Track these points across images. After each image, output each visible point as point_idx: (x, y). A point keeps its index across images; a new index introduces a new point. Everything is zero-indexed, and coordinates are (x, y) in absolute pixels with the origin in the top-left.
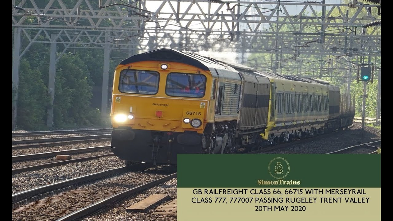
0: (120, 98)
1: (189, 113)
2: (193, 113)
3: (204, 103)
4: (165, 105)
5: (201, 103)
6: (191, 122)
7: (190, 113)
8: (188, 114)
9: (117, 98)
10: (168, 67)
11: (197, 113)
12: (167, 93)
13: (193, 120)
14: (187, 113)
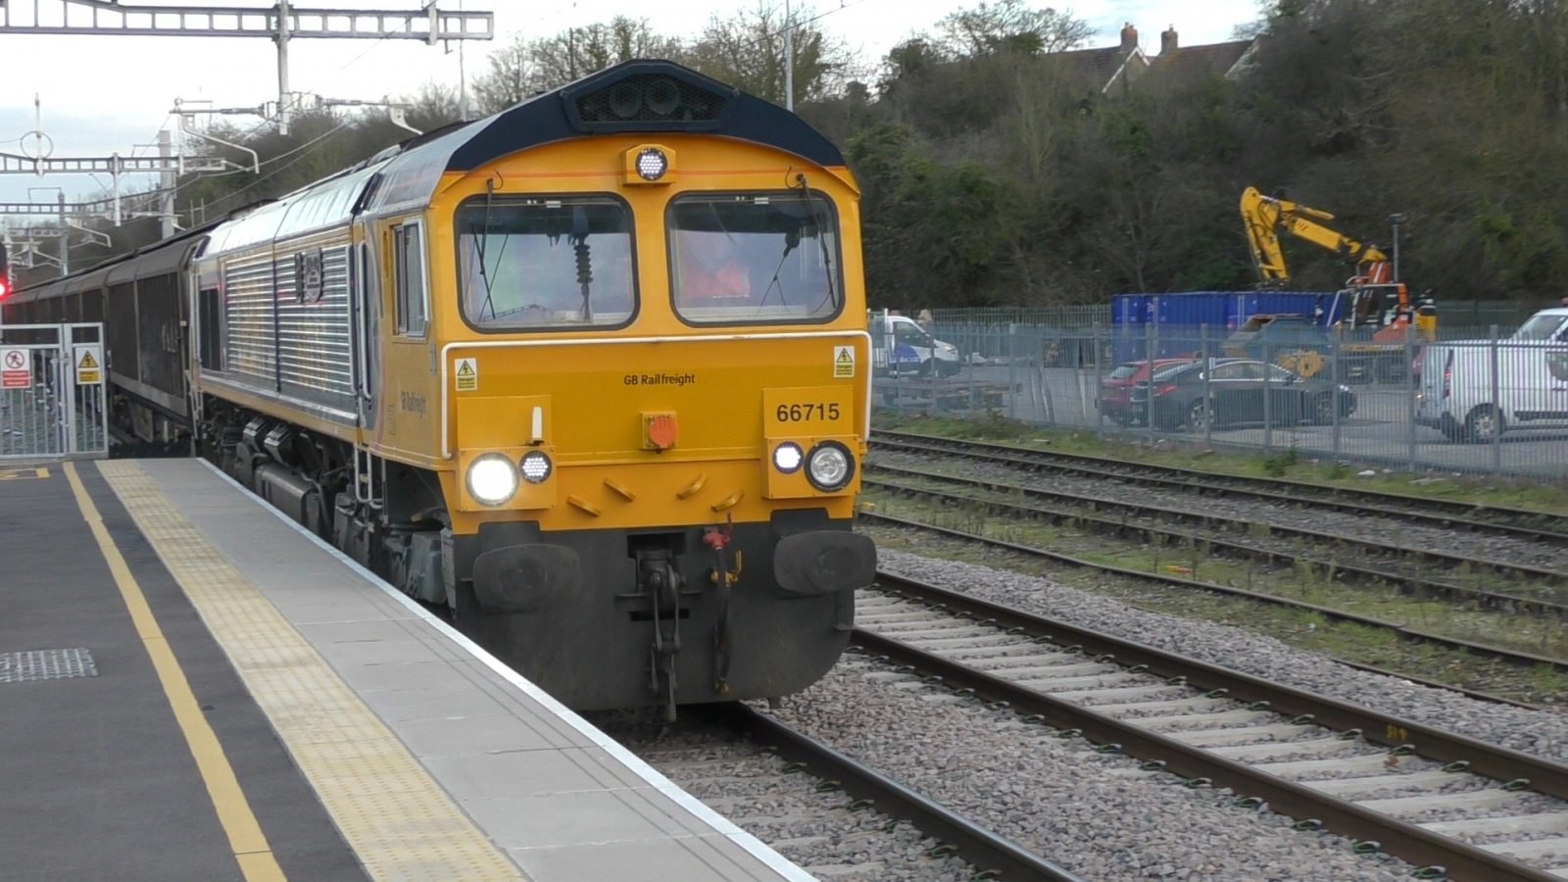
0: (472, 362)
1: (788, 411)
2: (804, 411)
3: (851, 350)
4: (681, 380)
5: (838, 350)
6: (806, 462)
7: (792, 412)
8: (783, 416)
9: (458, 363)
10: (669, 167)
11: (821, 407)
12: (682, 311)
13: (813, 451)
14: (779, 413)
